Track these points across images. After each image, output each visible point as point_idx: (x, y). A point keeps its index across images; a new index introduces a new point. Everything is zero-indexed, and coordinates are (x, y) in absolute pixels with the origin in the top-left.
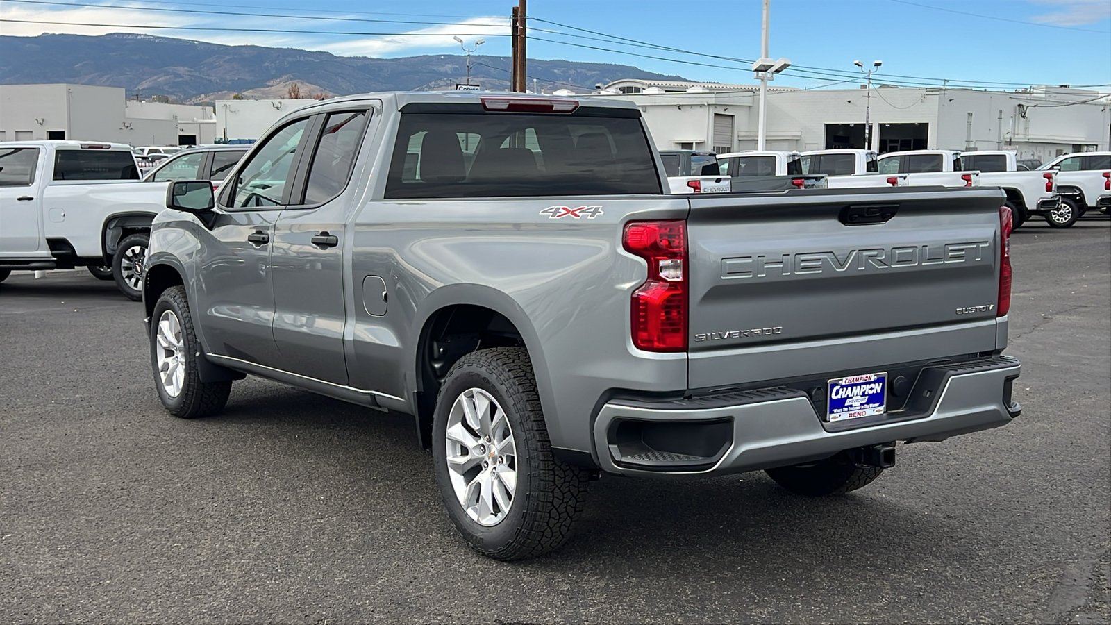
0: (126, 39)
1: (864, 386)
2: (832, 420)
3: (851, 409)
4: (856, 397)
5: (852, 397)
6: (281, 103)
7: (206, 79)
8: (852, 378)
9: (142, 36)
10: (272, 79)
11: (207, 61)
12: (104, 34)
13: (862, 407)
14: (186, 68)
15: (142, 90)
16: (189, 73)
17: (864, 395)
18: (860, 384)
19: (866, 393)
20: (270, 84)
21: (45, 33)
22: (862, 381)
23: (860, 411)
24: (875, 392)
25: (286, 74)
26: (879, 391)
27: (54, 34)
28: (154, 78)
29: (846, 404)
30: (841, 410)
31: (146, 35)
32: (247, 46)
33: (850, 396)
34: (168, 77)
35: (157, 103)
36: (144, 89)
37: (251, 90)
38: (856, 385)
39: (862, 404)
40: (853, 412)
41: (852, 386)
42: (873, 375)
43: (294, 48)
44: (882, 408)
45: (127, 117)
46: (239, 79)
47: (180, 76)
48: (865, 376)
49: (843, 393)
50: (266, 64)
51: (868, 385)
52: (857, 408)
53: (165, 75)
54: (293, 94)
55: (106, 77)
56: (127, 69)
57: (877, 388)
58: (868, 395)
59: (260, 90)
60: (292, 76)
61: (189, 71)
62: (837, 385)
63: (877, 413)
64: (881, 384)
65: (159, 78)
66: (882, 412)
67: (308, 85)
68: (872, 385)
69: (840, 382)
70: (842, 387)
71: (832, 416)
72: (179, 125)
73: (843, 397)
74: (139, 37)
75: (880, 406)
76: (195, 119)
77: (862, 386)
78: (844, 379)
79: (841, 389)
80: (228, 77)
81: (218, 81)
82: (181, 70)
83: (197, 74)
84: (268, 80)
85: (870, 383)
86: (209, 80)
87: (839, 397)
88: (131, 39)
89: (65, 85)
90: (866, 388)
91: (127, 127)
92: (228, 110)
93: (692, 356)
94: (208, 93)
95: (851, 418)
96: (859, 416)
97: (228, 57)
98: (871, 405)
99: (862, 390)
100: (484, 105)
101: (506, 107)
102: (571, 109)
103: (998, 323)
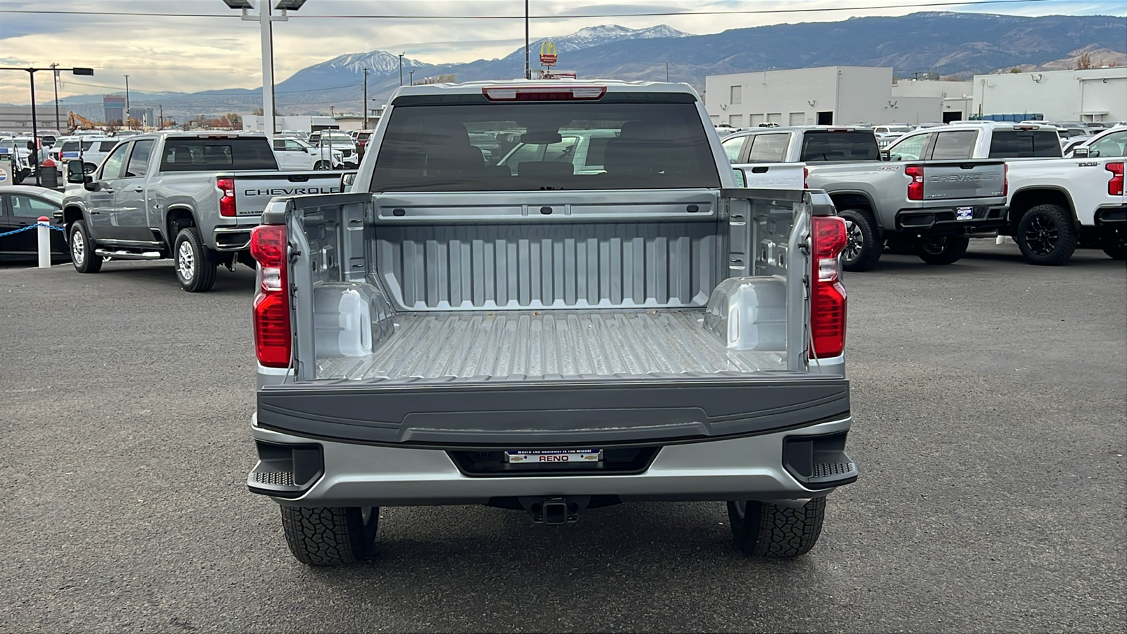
0: (927, 18)
2: (511, 462)
6: (1041, 76)
7: (1004, 53)
9: (944, 14)
10: (1075, 49)
11: (1006, 35)
12: (907, 14)
13: (565, 450)
14: (986, 43)
15: (939, 67)
16: (987, 48)
20: (1073, 54)
21: (852, 17)
23: (557, 456)
25: (1091, 43)
27: (860, 18)
28: (953, 54)
30: (530, 451)
31: (947, 12)
32: (1051, 16)
34: (966, 53)
35: (928, 80)
36: (941, 66)
37: (1051, 63)
40: (546, 455)
43: (1102, 15)
44: (596, 455)
45: (893, 95)
46: (1039, 51)
47: (979, 51)
50: (1070, 34)
53: (963, 52)
54: (1082, 64)
55: (906, 56)
56: (927, 48)
59: (1060, 62)
60: (1098, 45)
61: (987, 46)
63: (587, 460)
65: (957, 54)
66: (597, 460)
67: (1115, 53)
71: (512, 456)
72: (944, 102)
74: (941, 15)
75: (594, 452)
80: (1028, 50)
81: (1017, 54)
82: (980, 45)
83: (996, 48)
84: (1071, 50)
86: (1007, 54)
88: (933, 17)
89: (836, 67)
91: (892, 106)
92: (986, 86)
94: (1005, 68)
96: (556, 460)
97: (1030, 29)
98: (580, 450)
100: (487, 95)
101: (515, 97)
102: (597, 95)
103: (813, 367)
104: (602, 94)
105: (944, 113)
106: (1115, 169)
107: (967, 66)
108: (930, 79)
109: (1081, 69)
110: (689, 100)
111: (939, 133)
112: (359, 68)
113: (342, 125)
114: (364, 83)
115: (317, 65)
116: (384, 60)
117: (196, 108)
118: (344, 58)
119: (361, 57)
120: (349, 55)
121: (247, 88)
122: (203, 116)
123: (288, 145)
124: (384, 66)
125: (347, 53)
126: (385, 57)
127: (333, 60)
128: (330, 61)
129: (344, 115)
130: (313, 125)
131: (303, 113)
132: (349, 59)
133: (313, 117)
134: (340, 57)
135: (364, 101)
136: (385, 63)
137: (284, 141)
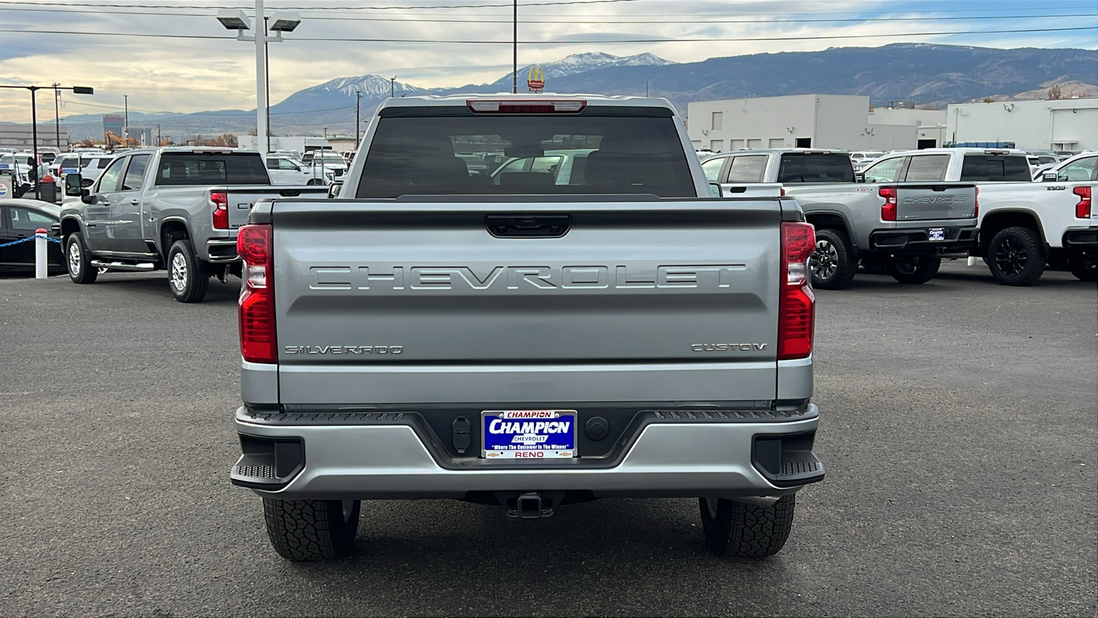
0: (904, 49)
1: (542, 423)
2: (487, 457)
3: (522, 447)
4: (529, 435)
5: (522, 434)
6: (1013, 105)
7: (978, 83)
8: (519, 412)
9: (919, 45)
10: (1046, 81)
11: (981, 66)
12: (883, 45)
13: (540, 447)
14: (960, 74)
15: (915, 97)
16: (961, 79)
17: (541, 432)
18: (535, 421)
19: (545, 431)
20: (1044, 86)
21: (831, 48)
22: (535, 417)
23: (533, 452)
24: (559, 432)
25: (1062, 75)
26: (565, 431)
27: (838, 48)
28: (928, 84)
29: (513, 441)
30: (506, 447)
31: (923, 44)
32: (1023, 48)
33: (518, 432)
34: (940, 84)
35: (903, 109)
36: (917, 95)
37: (1023, 93)
38: (529, 421)
39: (537, 444)
40: (522, 452)
41: (521, 422)
42: (553, 412)
43: (1073, 48)
44: (570, 451)
45: (869, 123)
46: (1012, 82)
47: (952, 82)
48: (540, 412)
49: (506, 428)
50: (1041, 66)
51: (547, 423)
52: (531, 447)
53: (938, 82)
54: (1053, 95)
55: (882, 86)
56: (902, 78)
57: (563, 427)
58: (548, 434)
59: (1033, 93)
60: (1068, 77)
61: (962, 76)
62: (498, 418)
63: (562, 457)
64: (568, 424)
65: (932, 85)
66: (571, 456)
67: (1085, 85)
68: (555, 424)
69: (501, 415)
70: (504, 420)
71: (488, 452)
72: (919, 130)
73: (507, 432)
74: (916, 46)
75: (567, 448)
76: (939, 124)
77: (538, 424)
78: (506, 413)
79: (504, 424)
80: (1001, 81)
81: (990, 85)
82: (954, 76)
83: (970, 79)
84: (1042, 82)
85: (550, 421)
86: (981, 85)
87: (501, 431)
88: (909, 48)
89: (814, 95)
90: (546, 427)
91: (869, 133)
92: (959, 115)
93: (283, 368)
94: (979, 97)
95: (518, 457)
96: (532, 457)
97: (1003, 61)
98: (553, 446)
99: (538, 428)
100: (471, 108)
101: (497, 109)
102: (577, 109)
103: (781, 368)
104: (583, 107)
105: (919, 141)
106: (1082, 193)
107: (942, 96)
108: (905, 108)
109: (1052, 99)
110: (667, 114)
111: (912, 156)
112: (352, 91)
113: (334, 146)
114: (356, 106)
115: (311, 88)
116: (376, 83)
117: (193, 128)
118: (335, 82)
119: (355, 81)
120: (343, 79)
121: (243, 109)
122: (199, 136)
123: (282, 164)
124: (377, 90)
125: (341, 77)
126: (378, 80)
127: (328, 83)
128: (324, 84)
129: (337, 136)
130: (307, 145)
131: (297, 134)
132: (343, 83)
133: (307, 138)
134: (334, 80)
135: (356, 123)
136: (377, 87)
137: (278, 159)
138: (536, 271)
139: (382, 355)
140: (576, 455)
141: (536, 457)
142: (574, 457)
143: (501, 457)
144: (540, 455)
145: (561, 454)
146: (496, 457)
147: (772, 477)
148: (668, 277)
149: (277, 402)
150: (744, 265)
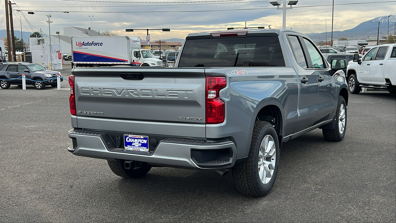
1: (140, 140)
2: (126, 149)
3: (135, 147)
4: (136, 143)
5: (135, 143)
8: (133, 135)
13: (139, 147)
17: (139, 143)
18: (138, 139)
19: (140, 142)
22: (137, 137)
23: (137, 148)
24: (144, 143)
26: (146, 143)
29: (132, 145)
30: (131, 146)
33: (133, 142)
38: (136, 138)
39: (139, 146)
40: (134, 148)
41: (134, 139)
42: (142, 136)
44: (147, 149)
48: (139, 136)
49: (130, 140)
51: (141, 140)
52: (137, 147)
57: (145, 141)
58: (141, 143)
62: (128, 137)
63: (145, 151)
64: (146, 140)
66: (147, 151)
68: (143, 140)
69: (128, 136)
70: (130, 138)
71: (126, 147)
73: (131, 141)
75: (147, 148)
77: (139, 140)
78: (130, 135)
79: (130, 139)
85: (142, 139)
87: (129, 141)
90: (141, 141)
93: (78, 117)
95: (133, 150)
96: (137, 150)
98: (143, 147)
99: (139, 141)
100: (211, 36)
101: (220, 36)
103: (207, 127)
104: (247, 34)
110: (276, 35)
112: (384, 21)
113: (369, 43)
114: (378, 27)
115: (367, 21)
116: (394, 18)
117: (322, 38)
118: (377, 18)
119: (385, 17)
120: (380, 17)
121: (340, 31)
122: (322, 41)
123: (330, 51)
124: (394, 21)
125: (379, 16)
126: (395, 17)
127: (374, 19)
128: (373, 20)
129: (371, 39)
130: (358, 43)
132: (380, 19)
133: (359, 40)
134: (376, 18)
135: (377, 34)
136: (394, 19)
138: (133, 91)
139: (98, 115)
140: (149, 151)
141: (138, 150)
142: (148, 151)
143: (129, 149)
144: (139, 150)
145: (145, 150)
146: (128, 149)
147: (198, 164)
148: (169, 94)
149: (77, 127)
150: (192, 91)
